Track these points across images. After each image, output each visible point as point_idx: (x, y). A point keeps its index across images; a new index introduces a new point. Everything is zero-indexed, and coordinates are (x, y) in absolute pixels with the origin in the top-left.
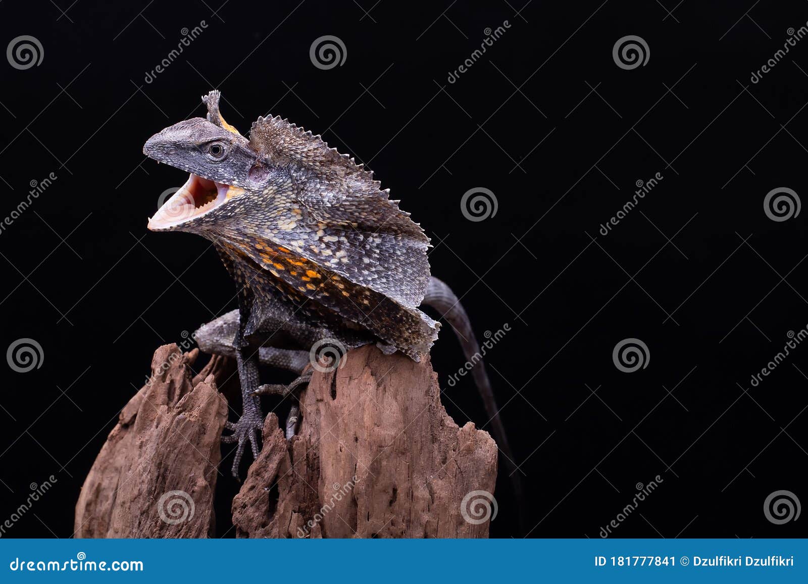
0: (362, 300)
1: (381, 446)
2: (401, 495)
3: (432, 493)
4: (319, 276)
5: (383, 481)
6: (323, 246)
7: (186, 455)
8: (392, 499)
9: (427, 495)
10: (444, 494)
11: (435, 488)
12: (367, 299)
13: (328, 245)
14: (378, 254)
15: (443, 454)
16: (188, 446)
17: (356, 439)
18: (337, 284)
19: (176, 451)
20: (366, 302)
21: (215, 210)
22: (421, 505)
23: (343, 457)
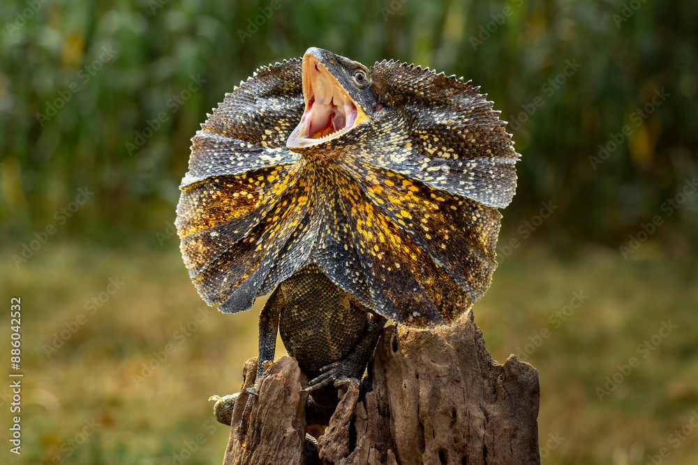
0: (441, 244)
1: (438, 377)
2: (460, 415)
3: (486, 414)
4: (411, 217)
5: (444, 405)
6: (427, 174)
7: (275, 408)
8: (452, 420)
9: (481, 415)
10: (496, 413)
11: (488, 410)
12: (445, 243)
13: (431, 174)
14: (473, 177)
15: (493, 388)
16: (276, 401)
17: (417, 377)
18: (424, 227)
19: (267, 406)
20: (443, 246)
21: (347, 133)
22: (478, 422)
23: (407, 391)
